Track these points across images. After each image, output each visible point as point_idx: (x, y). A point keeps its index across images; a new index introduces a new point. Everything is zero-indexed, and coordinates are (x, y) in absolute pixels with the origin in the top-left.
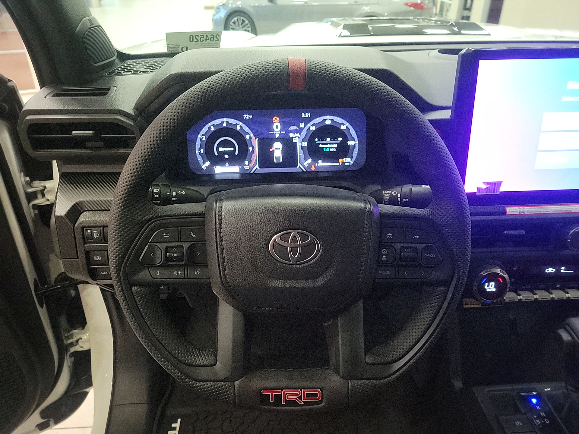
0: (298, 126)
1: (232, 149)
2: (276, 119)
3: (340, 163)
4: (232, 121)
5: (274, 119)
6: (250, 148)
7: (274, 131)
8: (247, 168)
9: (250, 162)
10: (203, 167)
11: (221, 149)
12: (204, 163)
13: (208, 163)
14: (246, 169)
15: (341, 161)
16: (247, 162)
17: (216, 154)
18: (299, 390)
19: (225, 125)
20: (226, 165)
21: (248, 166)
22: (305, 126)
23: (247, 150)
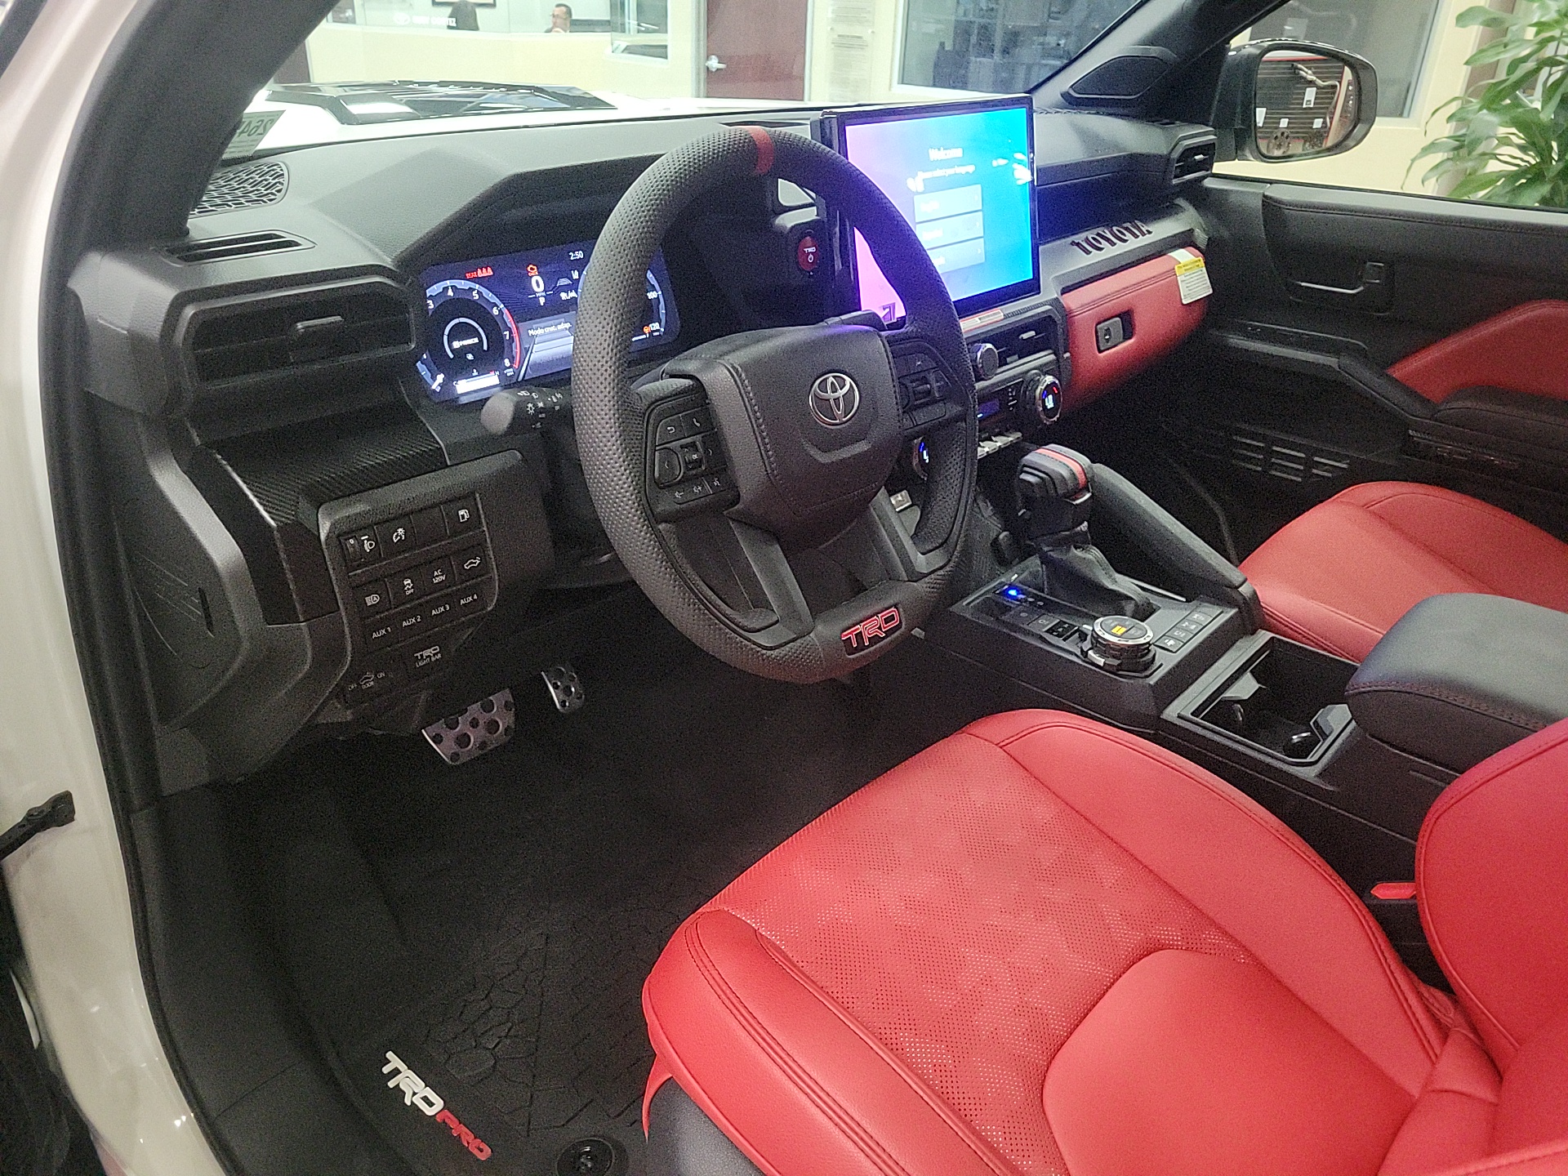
0: (571, 278)
1: (476, 340)
2: (532, 269)
3: (646, 334)
4: (462, 284)
5: (529, 269)
6: (505, 333)
7: (535, 293)
8: (510, 372)
9: (512, 361)
10: (434, 387)
11: (456, 345)
12: (434, 378)
13: (440, 378)
14: (508, 375)
15: (646, 330)
16: (507, 362)
17: (451, 356)
18: (875, 617)
19: (450, 293)
20: (474, 374)
21: (511, 370)
22: (580, 276)
23: (502, 337)
